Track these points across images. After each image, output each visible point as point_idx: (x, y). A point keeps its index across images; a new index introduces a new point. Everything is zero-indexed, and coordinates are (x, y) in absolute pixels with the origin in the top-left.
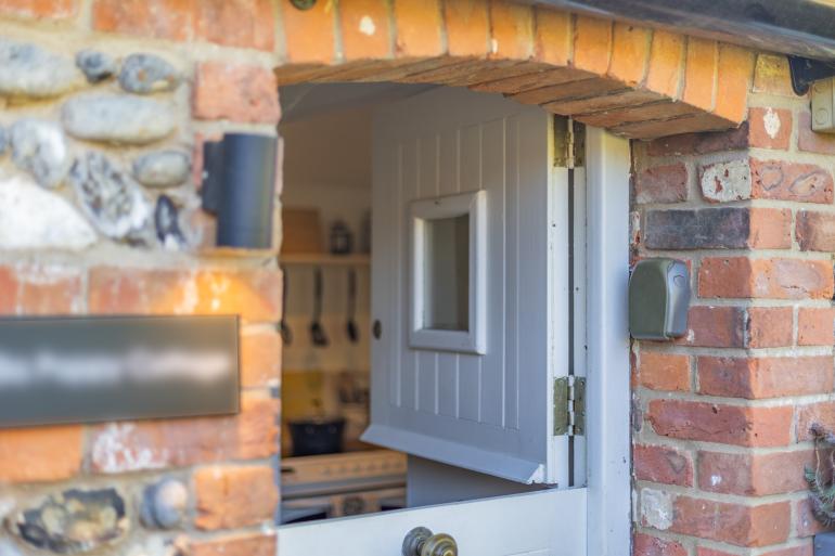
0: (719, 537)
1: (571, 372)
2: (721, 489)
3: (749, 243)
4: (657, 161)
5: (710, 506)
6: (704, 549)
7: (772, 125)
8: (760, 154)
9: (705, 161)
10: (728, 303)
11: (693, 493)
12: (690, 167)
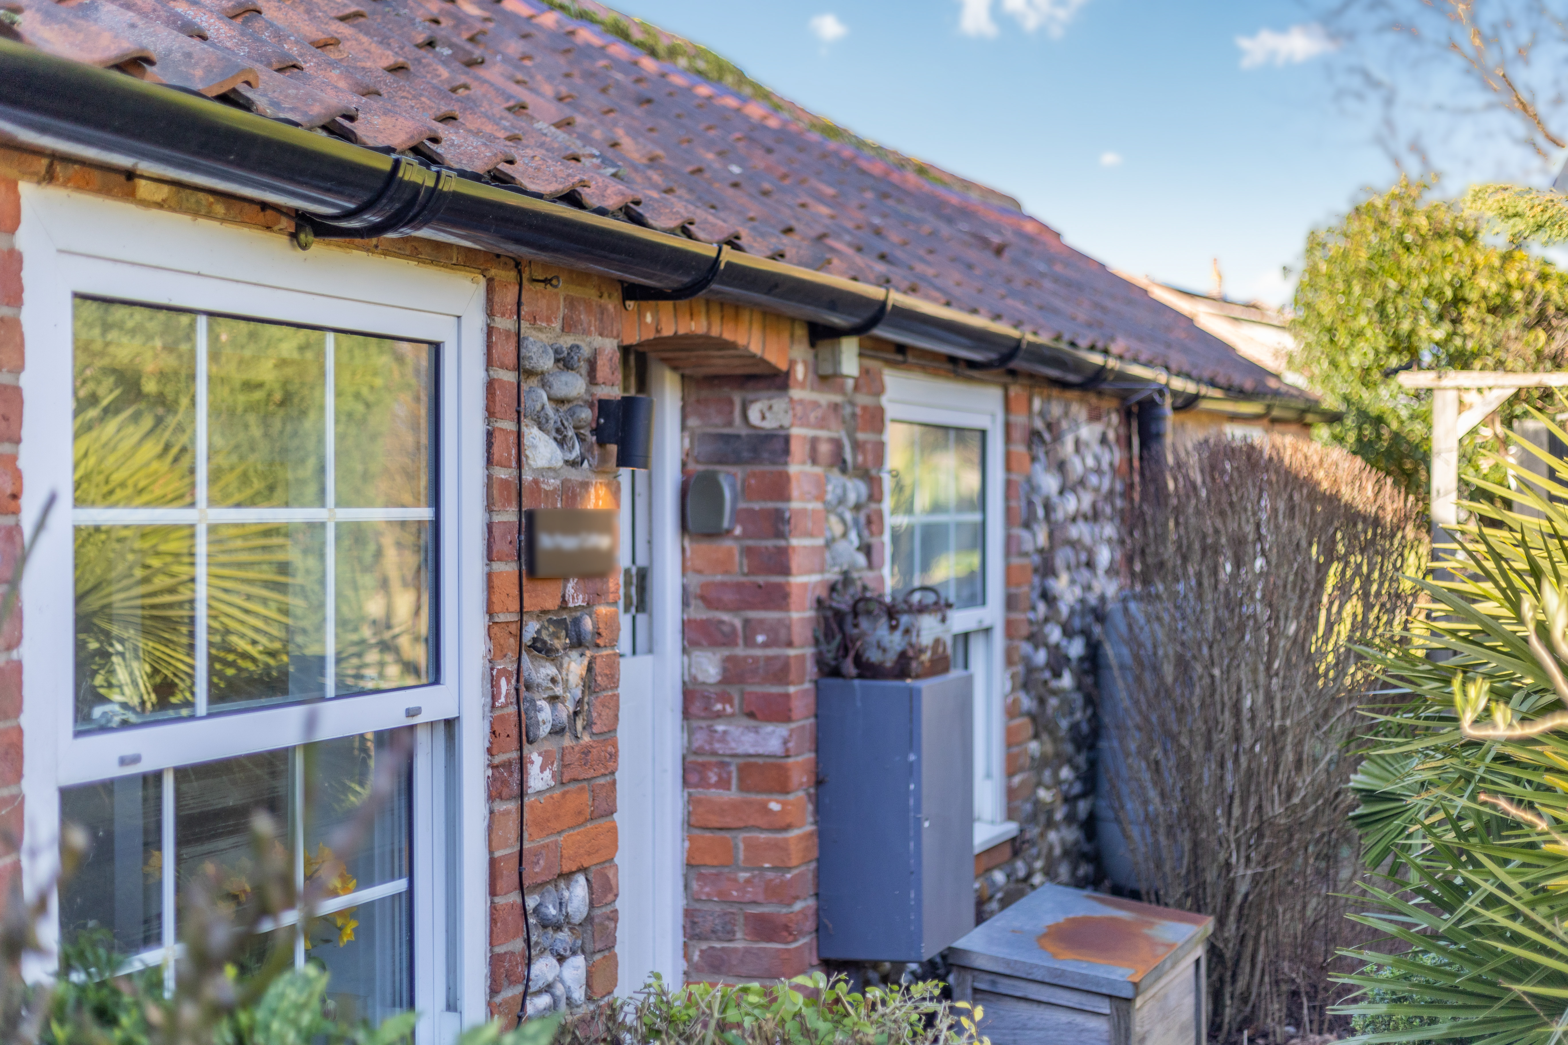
0: (765, 681)
1: (634, 562)
2: (765, 645)
3: (790, 459)
4: (705, 393)
5: (756, 659)
6: (750, 693)
7: (800, 372)
8: (796, 393)
9: (750, 396)
10: (770, 505)
11: (740, 651)
12: (737, 399)
